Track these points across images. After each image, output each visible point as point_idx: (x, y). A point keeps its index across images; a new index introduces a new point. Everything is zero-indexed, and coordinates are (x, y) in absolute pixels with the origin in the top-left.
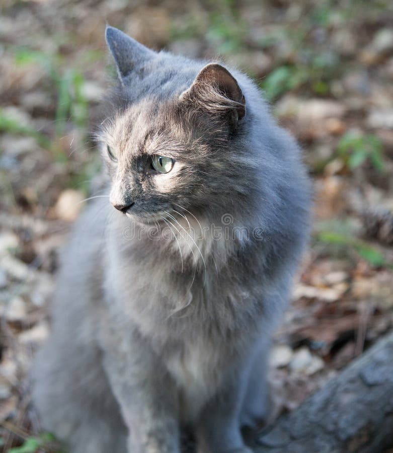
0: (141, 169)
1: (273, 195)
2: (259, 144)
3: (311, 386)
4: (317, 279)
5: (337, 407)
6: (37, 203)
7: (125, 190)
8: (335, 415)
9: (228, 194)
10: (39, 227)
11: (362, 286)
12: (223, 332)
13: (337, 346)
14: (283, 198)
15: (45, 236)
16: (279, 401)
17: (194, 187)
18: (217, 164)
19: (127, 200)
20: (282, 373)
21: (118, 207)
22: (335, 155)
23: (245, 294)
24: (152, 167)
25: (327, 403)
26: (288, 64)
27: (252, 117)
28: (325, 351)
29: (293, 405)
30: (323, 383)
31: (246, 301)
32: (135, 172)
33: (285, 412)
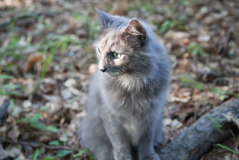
0: (110, 57)
1: (156, 67)
2: (151, 48)
3: (178, 132)
4: (180, 95)
5: (187, 140)
6: (82, 68)
7: (104, 64)
8: (187, 142)
9: (140, 66)
10: (83, 77)
11: (196, 97)
12: (139, 114)
13: (187, 118)
14: (160, 68)
15: (84, 80)
16: (167, 137)
17: (128, 64)
18: (136, 56)
19: (105, 68)
20: (168, 128)
21: (101, 70)
22: (187, 51)
23: (146, 101)
24: (114, 56)
25: (184, 138)
26: (170, 19)
27: (149, 39)
28: (183, 120)
29: (172, 139)
30: (182, 131)
31: (146, 104)
32: (107, 58)
33: (169, 141)
